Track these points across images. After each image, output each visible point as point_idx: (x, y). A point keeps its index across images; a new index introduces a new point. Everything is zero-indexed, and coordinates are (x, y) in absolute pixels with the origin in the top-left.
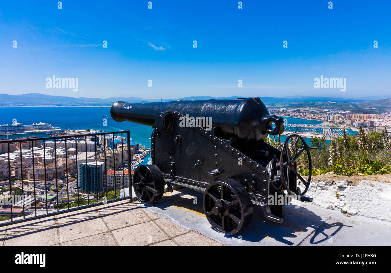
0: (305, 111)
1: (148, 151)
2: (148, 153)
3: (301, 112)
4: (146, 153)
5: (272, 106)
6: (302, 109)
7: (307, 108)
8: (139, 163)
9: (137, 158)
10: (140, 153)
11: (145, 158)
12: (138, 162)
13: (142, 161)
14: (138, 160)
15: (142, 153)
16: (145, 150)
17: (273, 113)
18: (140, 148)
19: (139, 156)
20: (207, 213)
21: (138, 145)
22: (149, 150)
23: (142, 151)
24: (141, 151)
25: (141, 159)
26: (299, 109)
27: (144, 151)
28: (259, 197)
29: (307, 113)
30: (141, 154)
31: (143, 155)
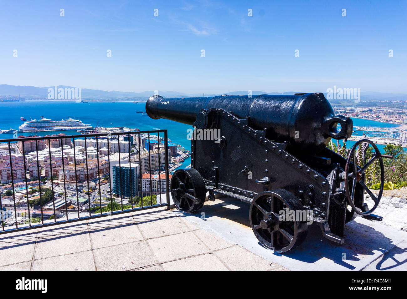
0: (378, 111)
1: (187, 153)
2: (187, 156)
3: (373, 112)
4: (185, 156)
5: (337, 105)
6: (375, 108)
7: (382, 108)
8: (177, 167)
9: (175, 161)
10: (179, 155)
11: (184, 161)
12: (176, 166)
13: (181, 164)
14: (176, 164)
15: (180, 156)
16: (184, 153)
17: (338, 113)
18: (179, 150)
19: (178, 158)
20: (253, 227)
21: (176, 147)
22: (188, 152)
23: (181, 153)
24: (180, 153)
25: (180, 162)
26: (371, 108)
27: (182, 153)
28: (317, 212)
29: (380, 114)
30: (179, 157)
31: (182, 158)
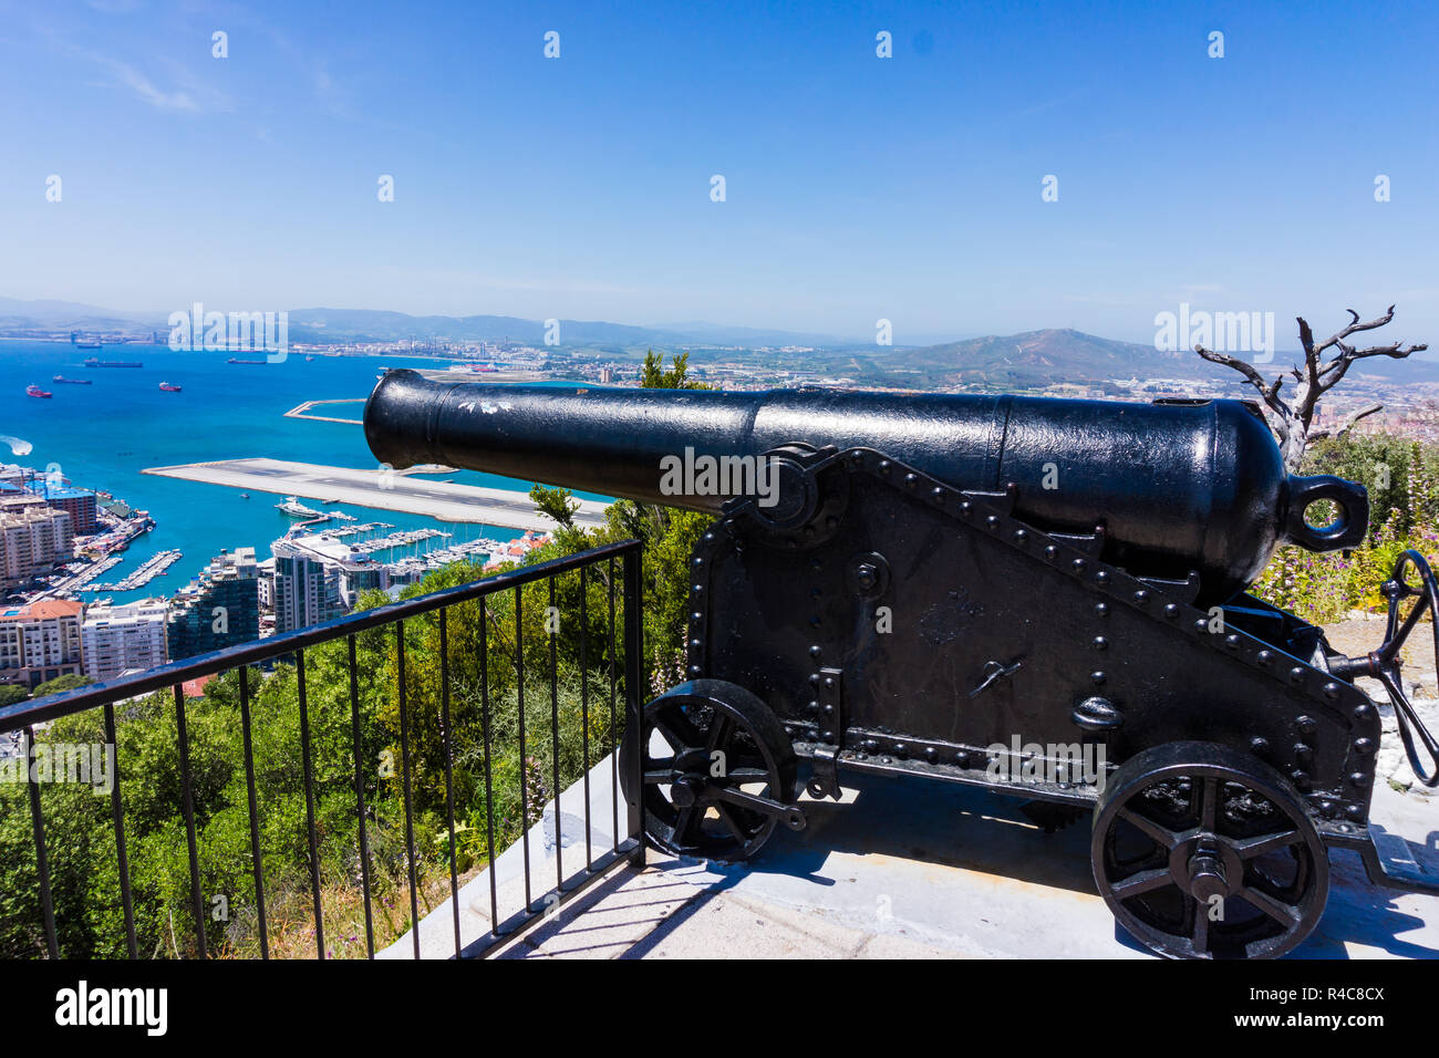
0: (720, 373)
1: (139, 520)
2: (139, 529)
3: (708, 377)
4: (130, 529)
5: (617, 356)
6: (711, 366)
7: (728, 365)
8: (100, 572)
9: (91, 551)
10: (107, 529)
11: (127, 549)
12: (95, 567)
13: (114, 560)
14: (94, 559)
15: (111, 531)
16: (124, 519)
18: (104, 511)
19: (101, 541)
20: (1112, 892)
21: (92, 500)
22: (142, 516)
23: (111, 521)
24: (108, 521)
25: (112, 555)
26: (702, 366)
27: (119, 520)
28: (1326, 805)
29: (726, 382)
30: (107, 536)
31: (117, 539)
